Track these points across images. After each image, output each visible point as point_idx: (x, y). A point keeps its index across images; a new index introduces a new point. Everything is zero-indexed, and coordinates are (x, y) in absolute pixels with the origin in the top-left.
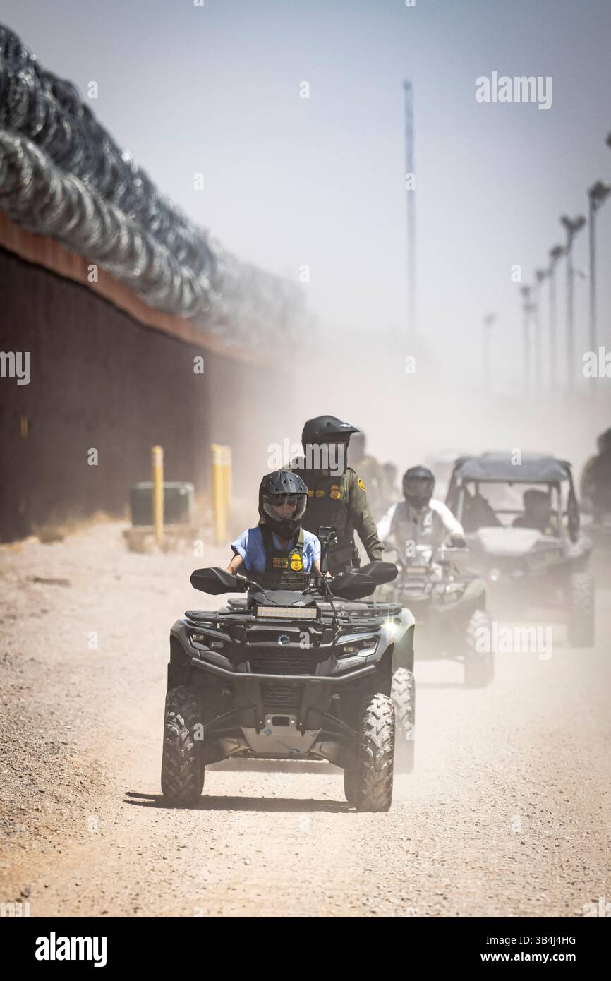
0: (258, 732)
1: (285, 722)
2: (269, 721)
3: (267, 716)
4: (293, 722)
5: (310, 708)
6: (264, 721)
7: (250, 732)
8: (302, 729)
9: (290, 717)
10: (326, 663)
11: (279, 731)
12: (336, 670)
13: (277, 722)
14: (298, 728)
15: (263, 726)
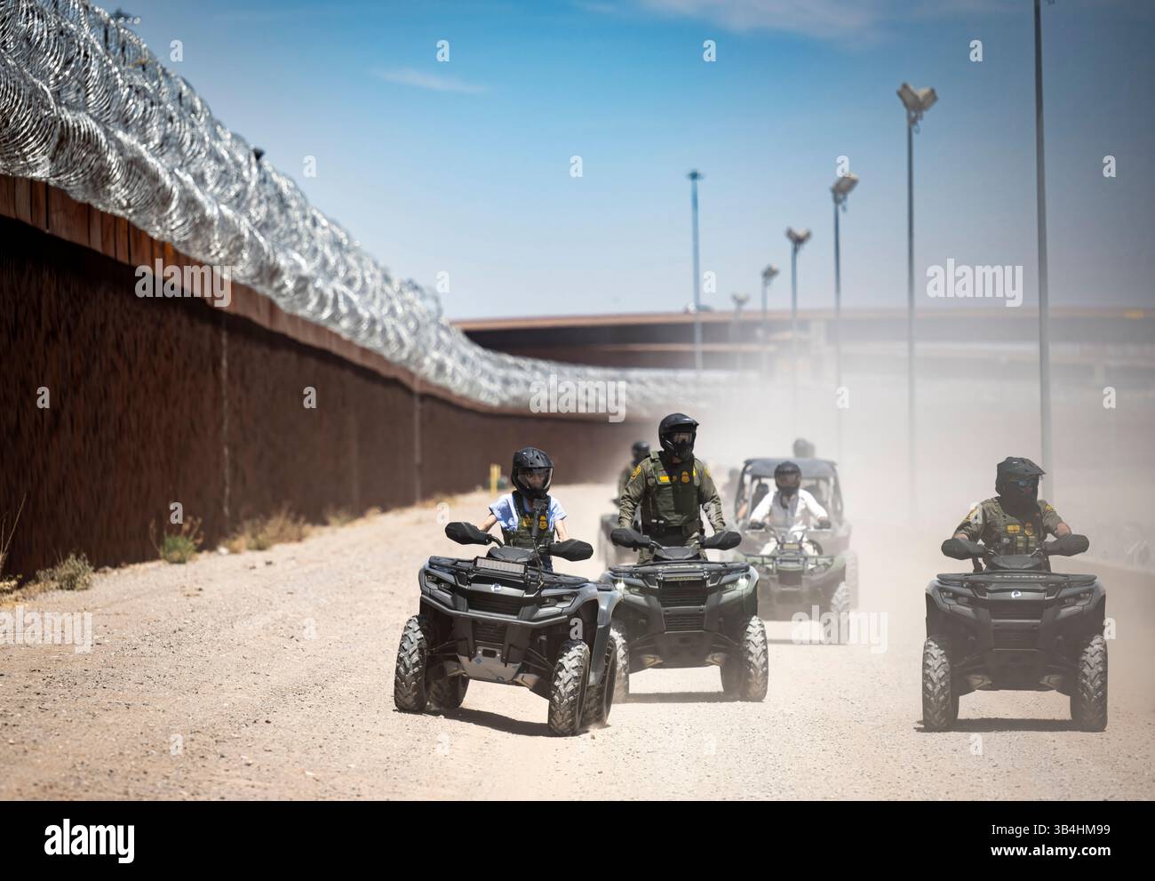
0: (470, 660)
1: (492, 654)
2: (480, 652)
3: (479, 648)
4: (498, 655)
5: (510, 645)
6: (476, 651)
7: (464, 659)
8: (506, 661)
9: (497, 650)
10: (529, 608)
11: (487, 661)
12: (536, 616)
13: (486, 653)
14: (502, 660)
15: (475, 655)
